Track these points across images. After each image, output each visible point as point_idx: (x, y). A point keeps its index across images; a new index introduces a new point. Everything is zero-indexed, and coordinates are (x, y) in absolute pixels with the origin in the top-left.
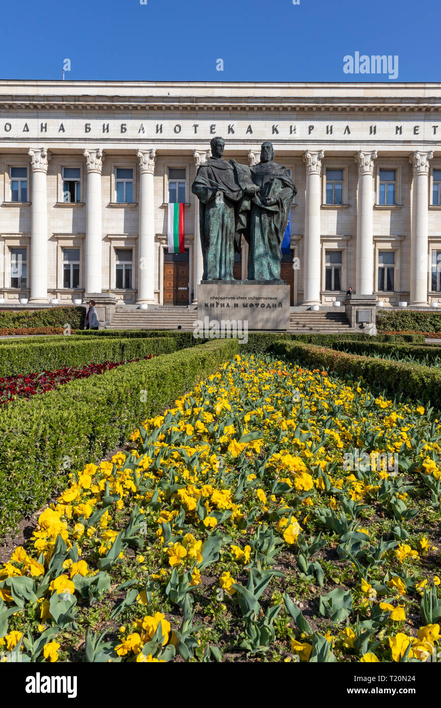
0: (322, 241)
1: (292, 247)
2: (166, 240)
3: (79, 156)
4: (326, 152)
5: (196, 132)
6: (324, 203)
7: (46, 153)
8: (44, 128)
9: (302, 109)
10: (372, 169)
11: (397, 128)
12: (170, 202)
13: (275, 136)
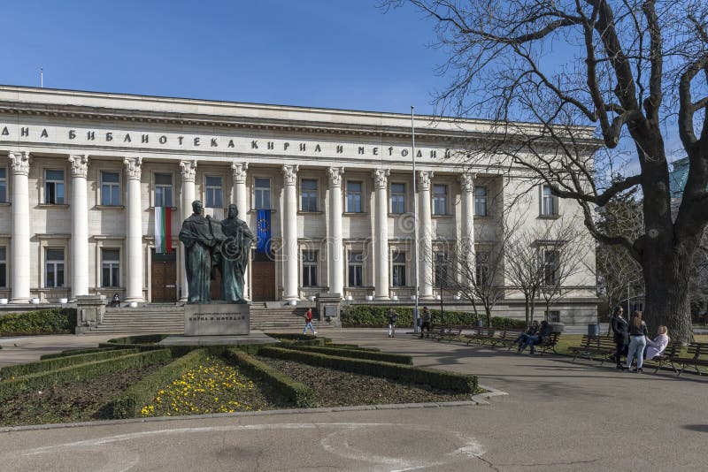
0: (299, 244)
1: (272, 248)
2: (153, 241)
3: (64, 160)
4: (300, 166)
5: (181, 143)
6: (300, 209)
7: (27, 157)
8: (25, 132)
9: (278, 128)
10: (340, 182)
11: (360, 149)
12: (156, 205)
13: (254, 151)
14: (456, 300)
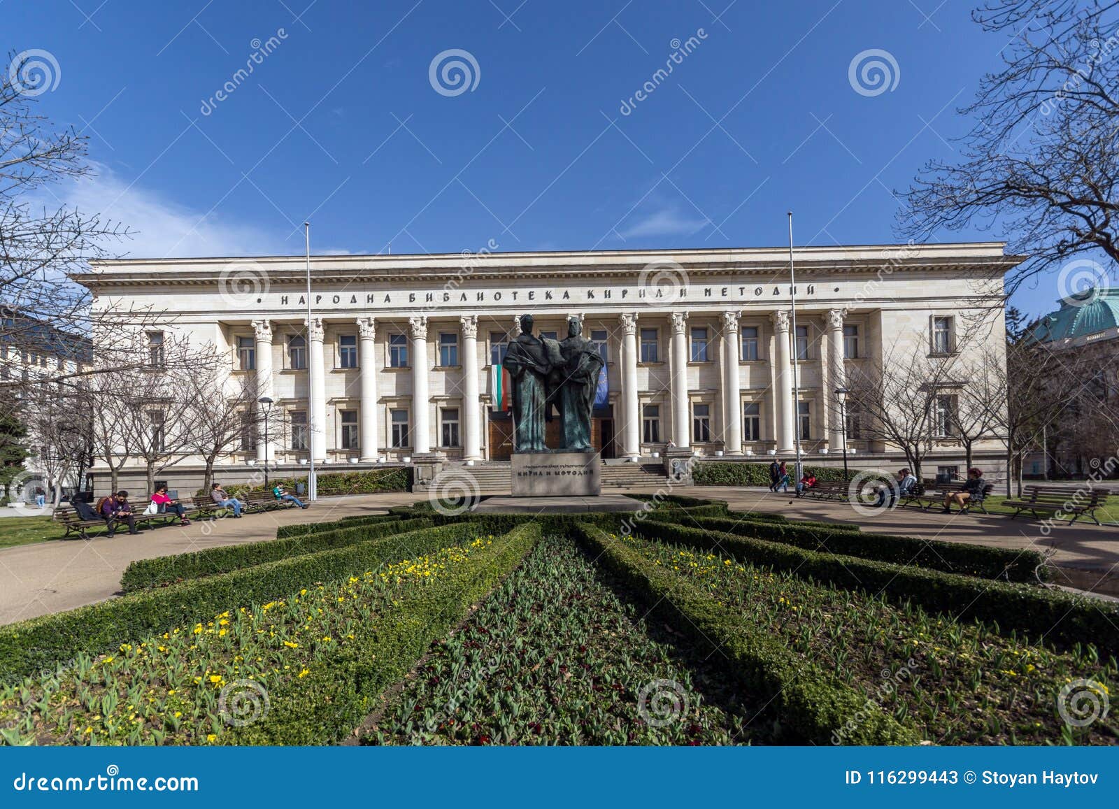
0: (640, 397)
1: (610, 403)
2: (491, 399)
3: (405, 323)
4: (640, 313)
5: (515, 299)
6: (640, 361)
7: (373, 322)
8: (370, 299)
9: (616, 275)
10: (684, 328)
11: (706, 290)
12: (493, 363)
13: (591, 301)
14: (824, 455)
